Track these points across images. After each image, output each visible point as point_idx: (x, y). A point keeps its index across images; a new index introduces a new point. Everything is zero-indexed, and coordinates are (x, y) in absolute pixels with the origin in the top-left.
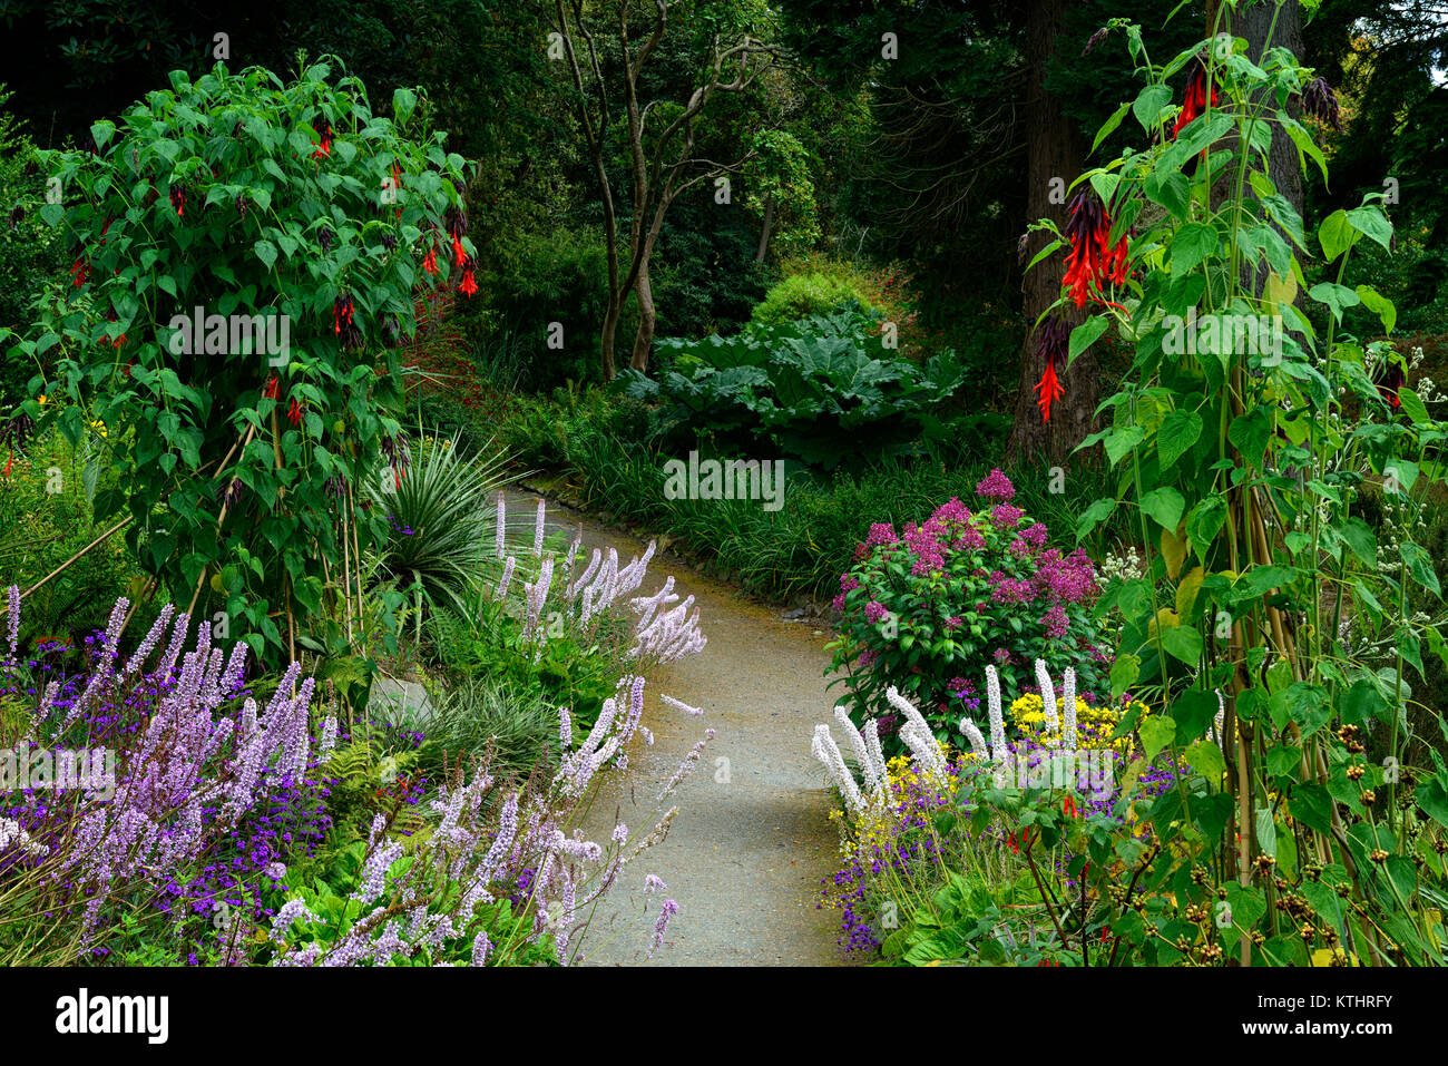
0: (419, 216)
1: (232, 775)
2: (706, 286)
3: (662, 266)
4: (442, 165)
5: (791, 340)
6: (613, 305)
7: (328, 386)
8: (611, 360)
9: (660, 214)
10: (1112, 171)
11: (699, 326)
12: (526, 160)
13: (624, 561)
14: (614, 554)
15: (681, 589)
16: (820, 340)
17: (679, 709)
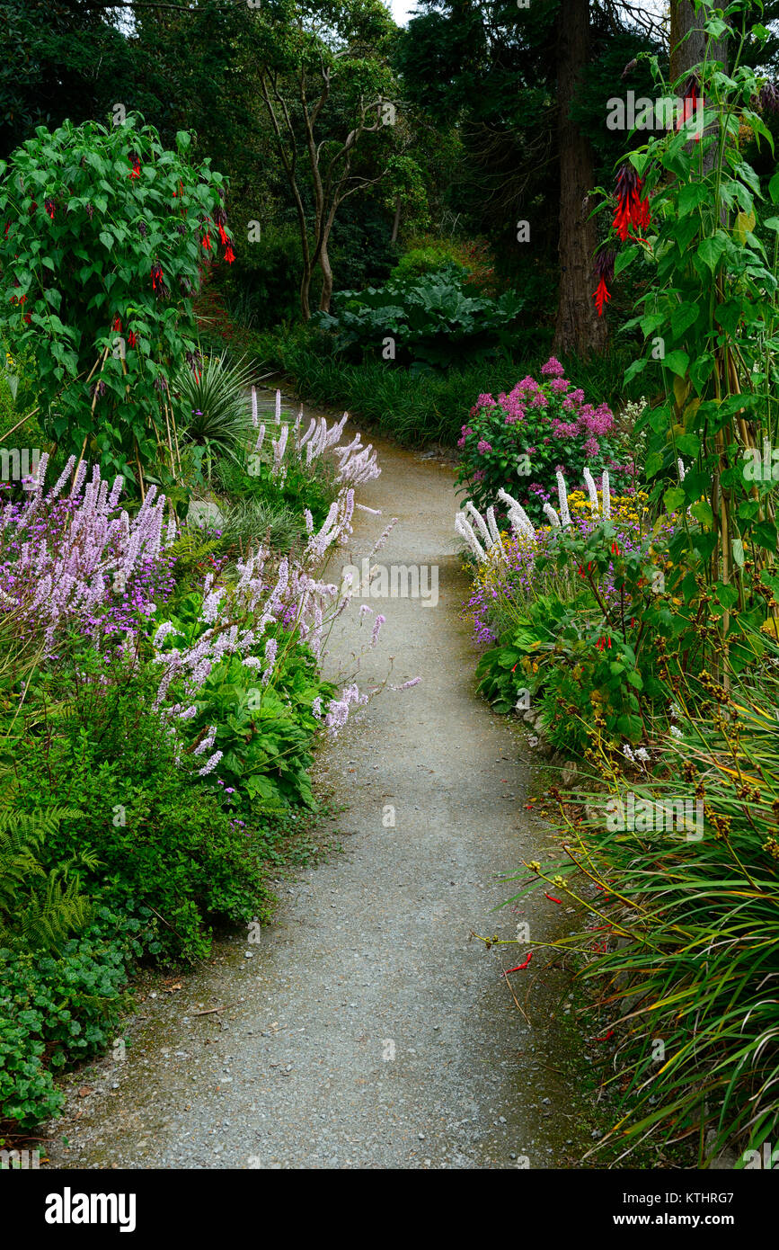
0: (197, 213)
1: (122, 553)
2: (361, 259)
3: (334, 247)
4: (209, 179)
5: (417, 288)
6: (307, 272)
7: (151, 322)
8: (307, 307)
9: (332, 214)
10: (642, 152)
11: (359, 284)
12: (247, 183)
13: (329, 426)
14: (324, 421)
15: (364, 442)
16: (435, 287)
17: (366, 512)
